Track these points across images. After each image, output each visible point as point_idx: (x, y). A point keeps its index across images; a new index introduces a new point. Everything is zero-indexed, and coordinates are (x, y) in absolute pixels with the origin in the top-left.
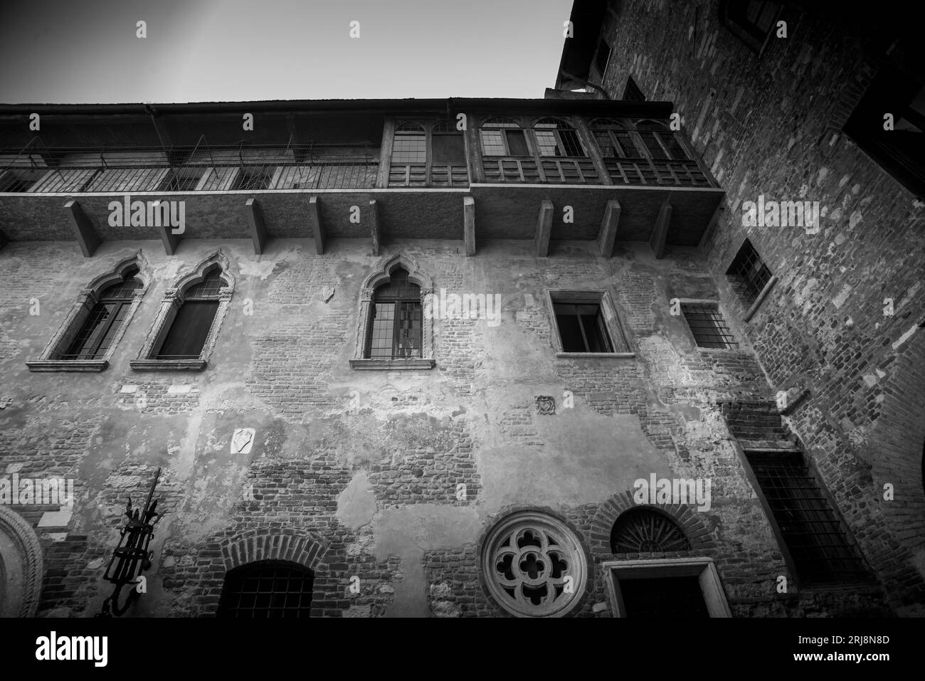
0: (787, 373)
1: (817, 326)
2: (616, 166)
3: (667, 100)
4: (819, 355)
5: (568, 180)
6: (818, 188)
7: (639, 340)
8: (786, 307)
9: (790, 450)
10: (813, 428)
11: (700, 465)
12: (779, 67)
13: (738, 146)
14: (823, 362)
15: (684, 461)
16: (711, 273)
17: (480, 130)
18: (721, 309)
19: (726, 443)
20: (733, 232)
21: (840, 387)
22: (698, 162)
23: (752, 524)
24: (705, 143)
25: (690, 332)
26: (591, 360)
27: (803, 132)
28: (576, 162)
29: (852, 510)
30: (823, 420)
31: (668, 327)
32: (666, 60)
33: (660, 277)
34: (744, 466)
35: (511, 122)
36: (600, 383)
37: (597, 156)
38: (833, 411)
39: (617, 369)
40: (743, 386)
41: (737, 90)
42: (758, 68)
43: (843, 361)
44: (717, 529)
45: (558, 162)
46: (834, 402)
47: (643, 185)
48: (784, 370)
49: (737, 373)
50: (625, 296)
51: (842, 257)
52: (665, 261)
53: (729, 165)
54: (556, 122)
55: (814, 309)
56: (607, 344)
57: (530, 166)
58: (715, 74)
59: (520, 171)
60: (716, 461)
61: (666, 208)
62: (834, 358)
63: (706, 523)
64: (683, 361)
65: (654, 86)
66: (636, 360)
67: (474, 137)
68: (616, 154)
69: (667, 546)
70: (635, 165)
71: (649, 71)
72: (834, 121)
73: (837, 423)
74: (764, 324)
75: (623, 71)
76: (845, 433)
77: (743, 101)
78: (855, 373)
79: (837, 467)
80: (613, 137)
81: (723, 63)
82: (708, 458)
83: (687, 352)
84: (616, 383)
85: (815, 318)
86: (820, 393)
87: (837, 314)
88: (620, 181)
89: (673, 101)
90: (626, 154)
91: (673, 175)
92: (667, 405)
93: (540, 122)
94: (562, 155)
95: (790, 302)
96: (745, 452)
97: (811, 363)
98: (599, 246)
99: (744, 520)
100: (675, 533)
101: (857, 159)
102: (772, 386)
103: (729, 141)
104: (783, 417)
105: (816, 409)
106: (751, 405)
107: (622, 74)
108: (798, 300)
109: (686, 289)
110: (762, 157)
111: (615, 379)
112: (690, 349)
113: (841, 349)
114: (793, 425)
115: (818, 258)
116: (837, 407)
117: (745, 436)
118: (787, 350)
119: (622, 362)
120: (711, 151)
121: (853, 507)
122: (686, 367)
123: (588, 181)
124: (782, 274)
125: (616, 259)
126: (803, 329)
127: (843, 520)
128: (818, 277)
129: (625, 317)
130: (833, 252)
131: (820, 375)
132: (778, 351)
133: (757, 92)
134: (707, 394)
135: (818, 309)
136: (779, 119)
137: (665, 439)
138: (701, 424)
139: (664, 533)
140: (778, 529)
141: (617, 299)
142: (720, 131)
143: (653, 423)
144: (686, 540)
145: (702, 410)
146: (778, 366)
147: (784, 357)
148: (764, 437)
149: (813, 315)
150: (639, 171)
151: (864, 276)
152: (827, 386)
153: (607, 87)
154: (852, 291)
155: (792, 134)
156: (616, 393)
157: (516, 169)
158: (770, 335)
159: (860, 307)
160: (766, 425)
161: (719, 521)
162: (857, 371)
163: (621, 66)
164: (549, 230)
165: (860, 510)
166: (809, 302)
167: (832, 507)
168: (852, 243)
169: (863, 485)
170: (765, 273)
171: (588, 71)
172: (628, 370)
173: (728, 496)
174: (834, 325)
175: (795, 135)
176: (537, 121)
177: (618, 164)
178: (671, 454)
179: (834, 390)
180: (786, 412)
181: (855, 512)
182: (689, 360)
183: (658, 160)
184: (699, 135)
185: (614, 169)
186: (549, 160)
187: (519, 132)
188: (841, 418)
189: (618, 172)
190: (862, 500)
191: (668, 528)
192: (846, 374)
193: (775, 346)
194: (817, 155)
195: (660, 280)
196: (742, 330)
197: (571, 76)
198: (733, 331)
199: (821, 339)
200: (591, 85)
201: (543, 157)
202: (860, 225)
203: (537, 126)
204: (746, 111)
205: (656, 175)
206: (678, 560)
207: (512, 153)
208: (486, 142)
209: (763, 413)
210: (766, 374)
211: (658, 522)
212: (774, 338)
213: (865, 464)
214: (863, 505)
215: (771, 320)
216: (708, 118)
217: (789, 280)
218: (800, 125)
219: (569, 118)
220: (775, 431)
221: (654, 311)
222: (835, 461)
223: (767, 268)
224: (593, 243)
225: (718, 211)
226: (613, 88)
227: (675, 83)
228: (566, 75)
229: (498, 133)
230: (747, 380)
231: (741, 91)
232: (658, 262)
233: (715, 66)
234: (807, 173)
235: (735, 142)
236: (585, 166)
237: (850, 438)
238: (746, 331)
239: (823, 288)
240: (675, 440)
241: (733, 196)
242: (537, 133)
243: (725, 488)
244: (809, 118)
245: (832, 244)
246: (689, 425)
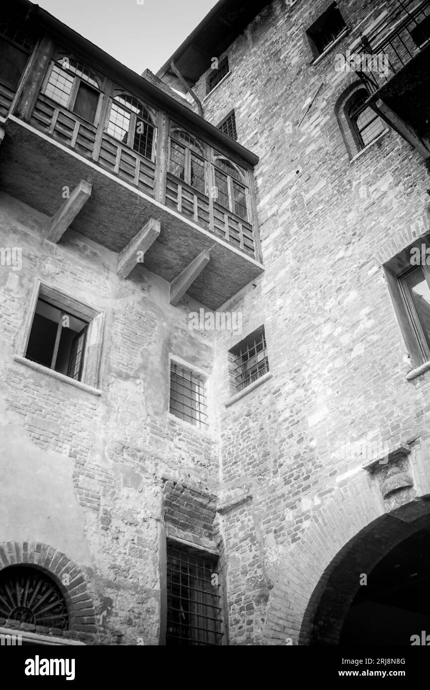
0: (240, 472)
1: (286, 436)
2: (177, 188)
3: (255, 153)
4: (275, 466)
5: (121, 174)
6: (342, 308)
7: (113, 379)
8: (267, 408)
9: (211, 551)
10: (240, 535)
11: (117, 538)
12: (361, 180)
13: (296, 233)
14: (275, 473)
15: (103, 528)
16: (215, 344)
17: (53, 63)
18: (208, 384)
19: (153, 523)
20: (253, 312)
21: (279, 503)
22: (254, 229)
23: (142, 616)
24: (269, 214)
25: (169, 394)
26: (52, 380)
27: (354, 250)
28: (139, 159)
29: (239, 625)
30: (252, 529)
31: (148, 379)
32: (274, 115)
33: (165, 324)
34: (160, 554)
35: (92, 77)
36: (49, 408)
37: (162, 167)
38: (264, 523)
39: (75, 401)
40: (195, 469)
41: (319, 180)
42: (345, 171)
43: (292, 479)
44: (105, 613)
45: (120, 148)
46: (268, 515)
47: (193, 221)
48: (239, 468)
49: (195, 455)
50: (120, 326)
51: (334, 380)
52: (177, 310)
53: (280, 247)
54: (140, 107)
55: (290, 419)
56: (77, 370)
57: (88, 135)
58: (309, 155)
59: (74, 135)
60: (136, 539)
61: (204, 256)
62: (286, 473)
63: (97, 603)
64: (149, 421)
65: (250, 133)
66: (101, 399)
67: (42, 65)
68: (182, 176)
69: (43, 619)
70: (195, 197)
71: (253, 115)
72: (380, 254)
73: (262, 536)
74: (241, 416)
75: (230, 100)
76: (265, 549)
77: (319, 194)
78: (297, 494)
79: (243, 580)
80: (189, 157)
81: (320, 149)
82: (129, 533)
83: (156, 414)
84: (67, 416)
85: (287, 428)
86: (261, 503)
87: (306, 432)
88: (174, 205)
89: (260, 157)
90: (192, 183)
91: (226, 229)
92: (111, 462)
93: (123, 96)
94: (128, 144)
95: (273, 404)
96: (167, 538)
97: (265, 470)
98: (119, 261)
99: (136, 611)
100: (57, 606)
101: (382, 298)
102: (221, 480)
103: (291, 224)
104: (218, 514)
105: (251, 517)
106: (193, 492)
107: (228, 103)
108: (281, 405)
109: (185, 348)
110: (311, 255)
111: (68, 412)
112: (161, 411)
113: (295, 466)
114: (224, 526)
115: (314, 372)
116: (269, 521)
117: (175, 522)
118: (250, 450)
119: (84, 395)
120: (270, 224)
121: (241, 622)
122: (149, 429)
123: (141, 186)
124: (278, 373)
125: (129, 283)
126: (273, 435)
127: (227, 634)
128: (306, 390)
129: (109, 349)
130: (329, 372)
131: (268, 484)
132: (241, 447)
133: (335, 192)
134: (156, 465)
135: (294, 420)
136: (341, 227)
137: (93, 497)
138: (137, 494)
139: (46, 602)
140: (165, 629)
141: (111, 326)
142: (288, 210)
143: (87, 476)
144: (67, 618)
145: (144, 480)
146: (236, 463)
147: (244, 456)
148: (192, 529)
149: (286, 424)
150: (196, 205)
151: (342, 405)
152: (269, 498)
153: (207, 106)
154: (328, 415)
155: (345, 247)
156: (63, 427)
157: (71, 130)
158: (241, 428)
159: (328, 433)
160: (199, 518)
161: (111, 605)
162: (299, 492)
163: (231, 94)
164: (74, 216)
165: (245, 627)
166: (288, 410)
167: (223, 618)
168: (346, 370)
169: (258, 602)
170: (264, 366)
171: (198, 79)
172: (86, 406)
173: (131, 580)
174: (300, 441)
175: (347, 249)
176: (120, 93)
177: (180, 187)
178: (92, 516)
179: (273, 504)
180: (221, 511)
181: (241, 628)
182: (154, 422)
183: (219, 205)
184: (268, 203)
185: (173, 189)
186: (112, 141)
187: (95, 93)
188: (268, 533)
189: (176, 194)
190: (251, 617)
191: (52, 599)
192: (290, 492)
193: (241, 441)
194: (354, 277)
195: (163, 328)
196: (219, 413)
197: (178, 73)
198: (209, 411)
199: (283, 450)
200: (193, 94)
201: (107, 134)
202: (360, 357)
203: (117, 98)
204: (318, 204)
205: (211, 219)
206: (48, 638)
207: (76, 110)
208: (52, 80)
209: (201, 505)
210: (221, 467)
211: (44, 588)
212: (243, 433)
213: (269, 583)
214: (250, 622)
215: (249, 415)
216: (283, 192)
217: (281, 382)
218: (354, 243)
219: (154, 111)
220: (205, 527)
221: (142, 356)
222: (245, 573)
223: (267, 362)
224: (114, 255)
225: (250, 285)
226: (212, 111)
227: (271, 141)
228: (174, 69)
229: (71, 79)
230: (201, 465)
231: (322, 183)
232: (170, 307)
233: (313, 147)
234: (340, 289)
235: (295, 228)
236: (144, 169)
237: (267, 554)
238: (221, 416)
239: (306, 402)
240: (103, 501)
241: (270, 278)
242: (114, 106)
243: (131, 571)
244: (363, 240)
245: (331, 365)
246: (125, 491)
